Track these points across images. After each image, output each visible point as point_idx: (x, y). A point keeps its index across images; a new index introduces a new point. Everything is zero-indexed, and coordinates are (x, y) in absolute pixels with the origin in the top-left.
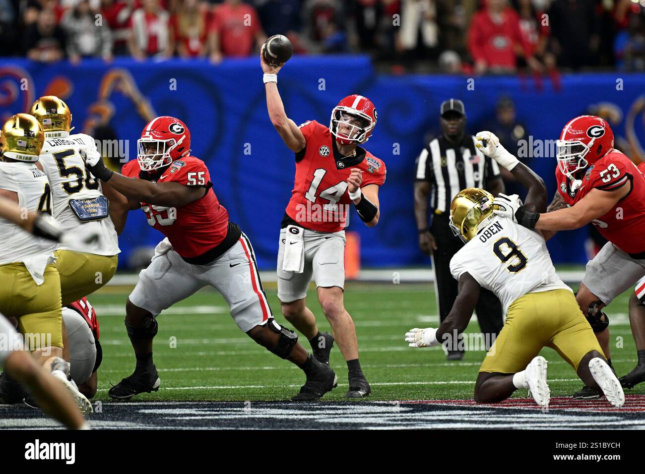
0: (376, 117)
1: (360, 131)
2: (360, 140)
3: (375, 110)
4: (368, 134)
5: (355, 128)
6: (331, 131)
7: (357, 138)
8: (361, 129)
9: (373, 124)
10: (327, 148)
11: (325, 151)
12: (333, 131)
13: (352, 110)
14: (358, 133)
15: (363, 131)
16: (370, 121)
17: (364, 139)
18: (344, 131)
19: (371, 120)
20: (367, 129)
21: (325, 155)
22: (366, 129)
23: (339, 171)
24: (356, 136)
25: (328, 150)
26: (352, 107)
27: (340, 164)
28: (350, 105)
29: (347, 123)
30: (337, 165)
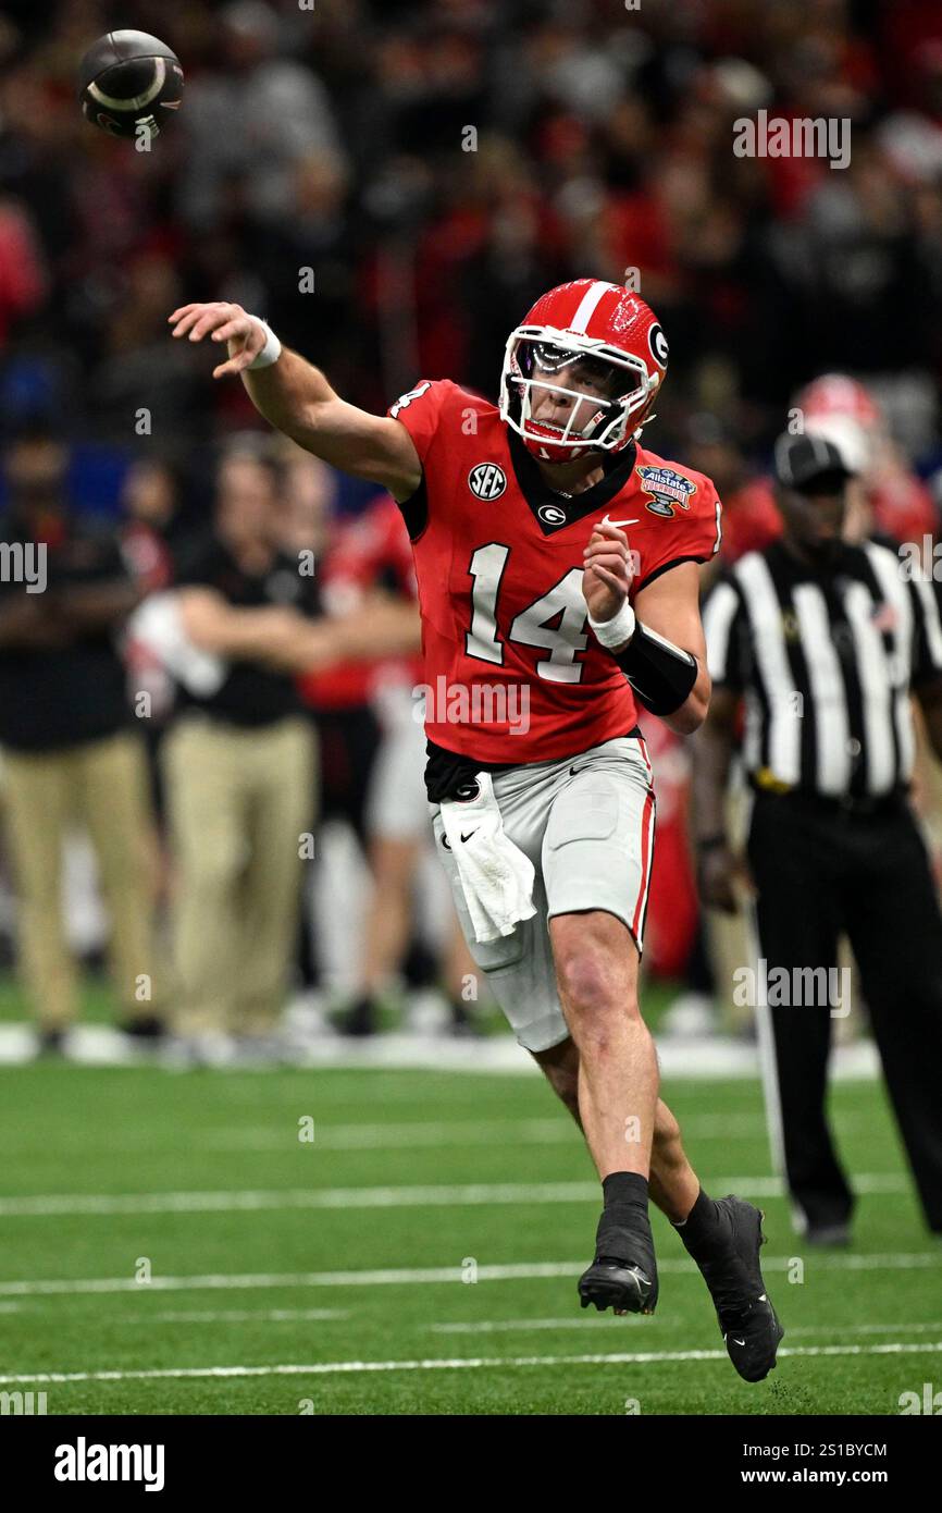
0: (664, 355)
1: (605, 410)
2: (608, 441)
3: (655, 331)
4: (635, 418)
5: (584, 400)
6: (504, 415)
7: (596, 434)
8: (608, 404)
9: (652, 381)
10: (493, 470)
11: (488, 480)
12: (510, 413)
13: (574, 339)
14: (600, 417)
15: (616, 411)
16: (638, 375)
17: (622, 436)
18: (547, 411)
19: (644, 369)
20: (629, 403)
21: (493, 492)
22: (625, 402)
23: (552, 538)
24: (591, 425)
25: (498, 476)
26: (573, 328)
27: (551, 514)
28: (563, 322)
29: (556, 387)
30: (539, 520)
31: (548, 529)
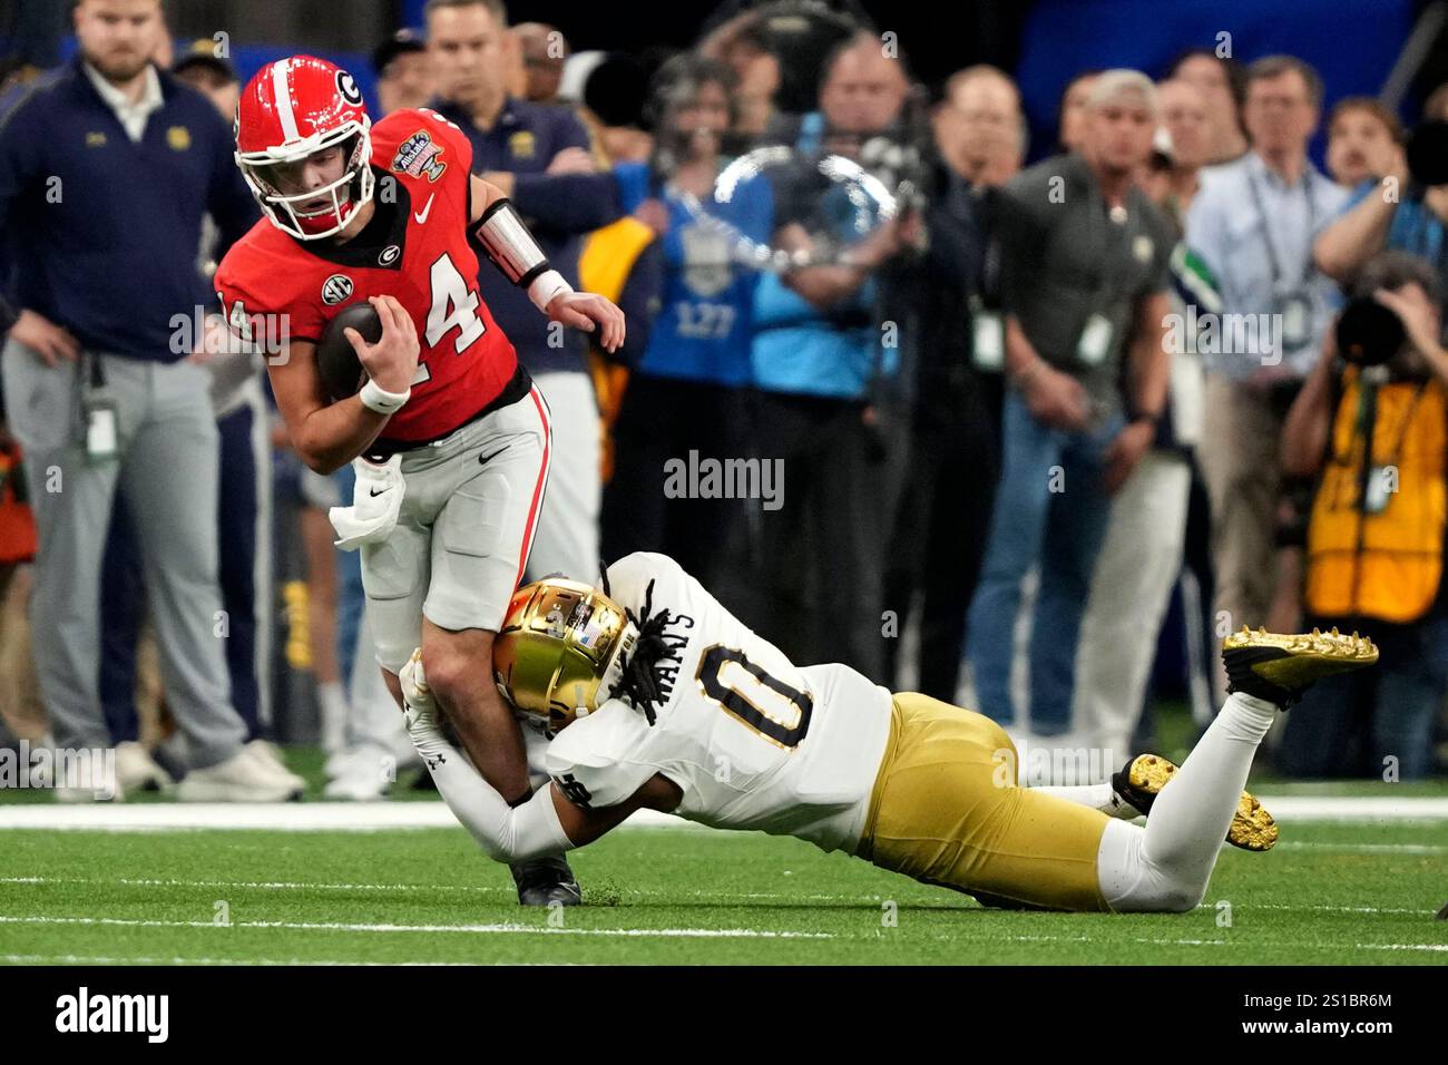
11: (338, 291)
27: (388, 256)
30: (387, 267)
31: (397, 265)
